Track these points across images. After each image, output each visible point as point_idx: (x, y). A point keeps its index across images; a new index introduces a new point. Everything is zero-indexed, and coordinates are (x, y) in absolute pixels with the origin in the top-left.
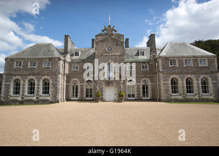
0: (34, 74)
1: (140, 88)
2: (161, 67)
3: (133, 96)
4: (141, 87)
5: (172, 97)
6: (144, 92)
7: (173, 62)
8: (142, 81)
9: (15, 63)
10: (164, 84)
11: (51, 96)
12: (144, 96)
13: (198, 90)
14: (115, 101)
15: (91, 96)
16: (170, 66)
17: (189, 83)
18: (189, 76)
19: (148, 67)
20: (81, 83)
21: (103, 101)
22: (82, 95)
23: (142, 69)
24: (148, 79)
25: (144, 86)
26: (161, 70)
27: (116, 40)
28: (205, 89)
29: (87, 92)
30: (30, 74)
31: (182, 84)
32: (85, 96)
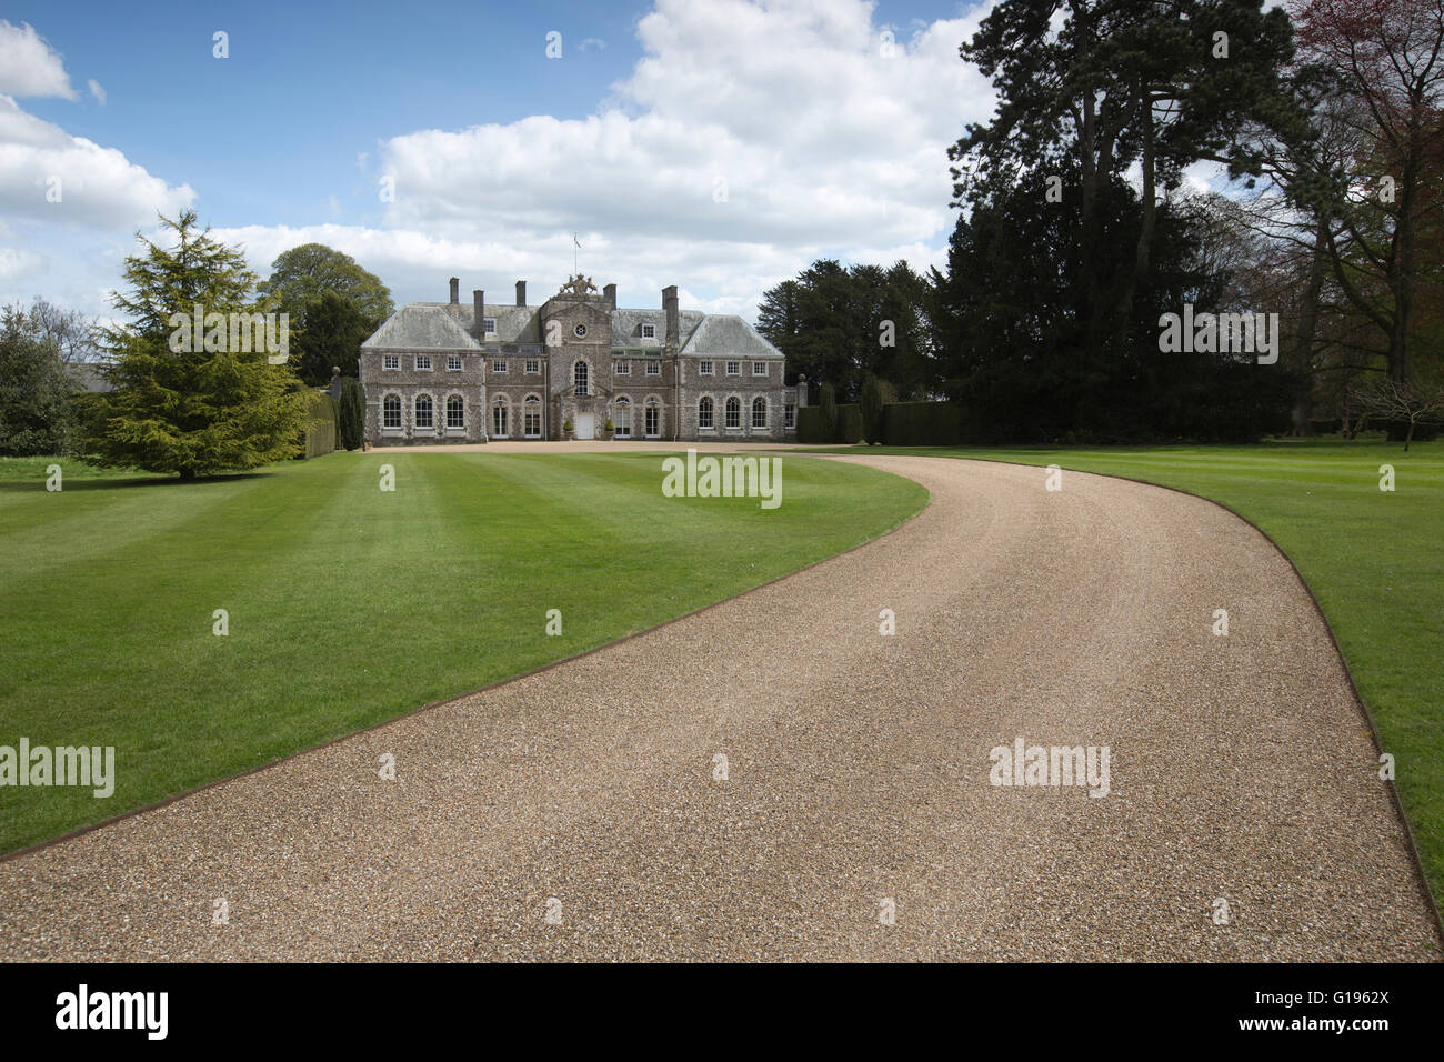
0: (428, 386)
1: (641, 415)
2: (683, 376)
3: (627, 431)
4: (644, 413)
5: (700, 433)
6: (649, 423)
7: (706, 366)
8: (645, 399)
9: (384, 360)
10: (688, 407)
11: (469, 430)
12: (649, 431)
13: (747, 421)
14: (596, 439)
15: (537, 431)
16: (700, 374)
17: (733, 406)
18: (734, 394)
19: (660, 371)
20: (514, 402)
21: (574, 439)
22: (517, 428)
23: (647, 375)
24: (658, 396)
25: (650, 409)
26: (683, 382)
27: (595, 311)
28: (759, 419)
29: (528, 423)
30: (421, 386)
31: (719, 408)
32: (523, 430)
